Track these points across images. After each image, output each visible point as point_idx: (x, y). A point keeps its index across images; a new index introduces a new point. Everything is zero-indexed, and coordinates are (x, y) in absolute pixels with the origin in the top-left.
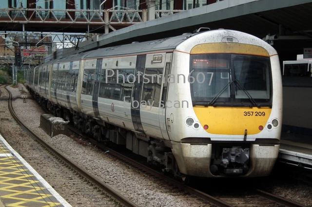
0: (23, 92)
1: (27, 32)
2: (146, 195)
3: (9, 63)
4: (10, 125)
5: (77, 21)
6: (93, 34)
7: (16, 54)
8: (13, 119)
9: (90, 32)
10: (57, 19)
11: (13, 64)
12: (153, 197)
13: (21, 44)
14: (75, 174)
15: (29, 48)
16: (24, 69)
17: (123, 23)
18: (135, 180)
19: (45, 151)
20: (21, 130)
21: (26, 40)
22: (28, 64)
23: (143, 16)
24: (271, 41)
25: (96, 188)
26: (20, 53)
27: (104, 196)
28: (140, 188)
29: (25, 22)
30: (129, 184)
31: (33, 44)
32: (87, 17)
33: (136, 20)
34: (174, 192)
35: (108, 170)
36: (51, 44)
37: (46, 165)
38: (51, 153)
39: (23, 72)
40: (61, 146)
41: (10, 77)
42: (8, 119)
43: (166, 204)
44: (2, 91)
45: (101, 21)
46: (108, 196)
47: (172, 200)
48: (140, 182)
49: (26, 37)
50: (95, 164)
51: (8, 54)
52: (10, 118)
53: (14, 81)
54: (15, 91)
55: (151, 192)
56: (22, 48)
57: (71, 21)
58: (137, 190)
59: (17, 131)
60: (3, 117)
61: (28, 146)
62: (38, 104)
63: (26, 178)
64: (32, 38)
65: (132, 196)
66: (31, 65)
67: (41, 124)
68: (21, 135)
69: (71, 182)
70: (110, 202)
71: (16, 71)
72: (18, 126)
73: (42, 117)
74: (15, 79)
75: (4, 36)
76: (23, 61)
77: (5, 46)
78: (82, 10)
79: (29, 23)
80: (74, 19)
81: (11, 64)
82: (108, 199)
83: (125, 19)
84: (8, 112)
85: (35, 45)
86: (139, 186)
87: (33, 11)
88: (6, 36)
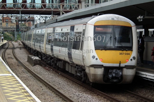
0: (20, 44)
1: (22, 15)
2: (78, 95)
3: (13, 30)
4: (12, 60)
5: (46, 9)
6: (55, 16)
7: (17, 25)
8: (14, 58)
9: (53, 15)
10: (37, 8)
11: (15, 30)
12: (81, 96)
13: (19, 21)
14: (43, 84)
15: (23, 22)
16: (20, 33)
17: (69, 10)
18: (73, 88)
19: (29, 73)
20: (18, 63)
21: (22, 19)
22: (23, 31)
23: (79, 7)
24: (141, 19)
25: (53, 92)
26: (19, 25)
27: (57, 95)
28: (75, 92)
29: (21, 10)
30: (70, 90)
31: (25, 21)
32: (52, 7)
33: (76, 9)
34: (92, 94)
35: (60, 82)
36: (34, 20)
37: (29, 80)
38: (32, 74)
39: (20, 34)
40: (37, 71)
41: (14, 37)
42: (12, 58)
43: (88, 100)
44: (10, 44)
45: (58, 9)
46: (59, 96)
47: (91, 97)
48: (75, 89)
49: (21, 17)
50: (53, 80)
51: (13, 26)
52: (13, 57)
53: (16, 39)
54: (16, 44)
55: (81, 94)
56: (20, 22)
57: (44, 9)
58: (74, 93)
59: (16, 64)
60: (10, 57)
61: (21, 71)
62: (27, 50)
63: (18, 86)
64: (24, 18)
65: (71, 95)
66: (24, 31)
67: (28, 60)
68: (18, 65)
69: (41, 88)
70: (60, 98)
71: (17, 34)
72: (17, 61)
73: (28, 57)
74: (16, 38)
75: (11, 17)
76: (20, 29)
77: (11, 22)
78: (49, 4)
79: (23, 10)
80: (45, 8)
81: (14, 31)
82: (59, 97)
83: (71, 8)
84: (12, 54)
85: (26, 21)
86: (75, 90)
87: (25, 4)
88: (12, 16)
